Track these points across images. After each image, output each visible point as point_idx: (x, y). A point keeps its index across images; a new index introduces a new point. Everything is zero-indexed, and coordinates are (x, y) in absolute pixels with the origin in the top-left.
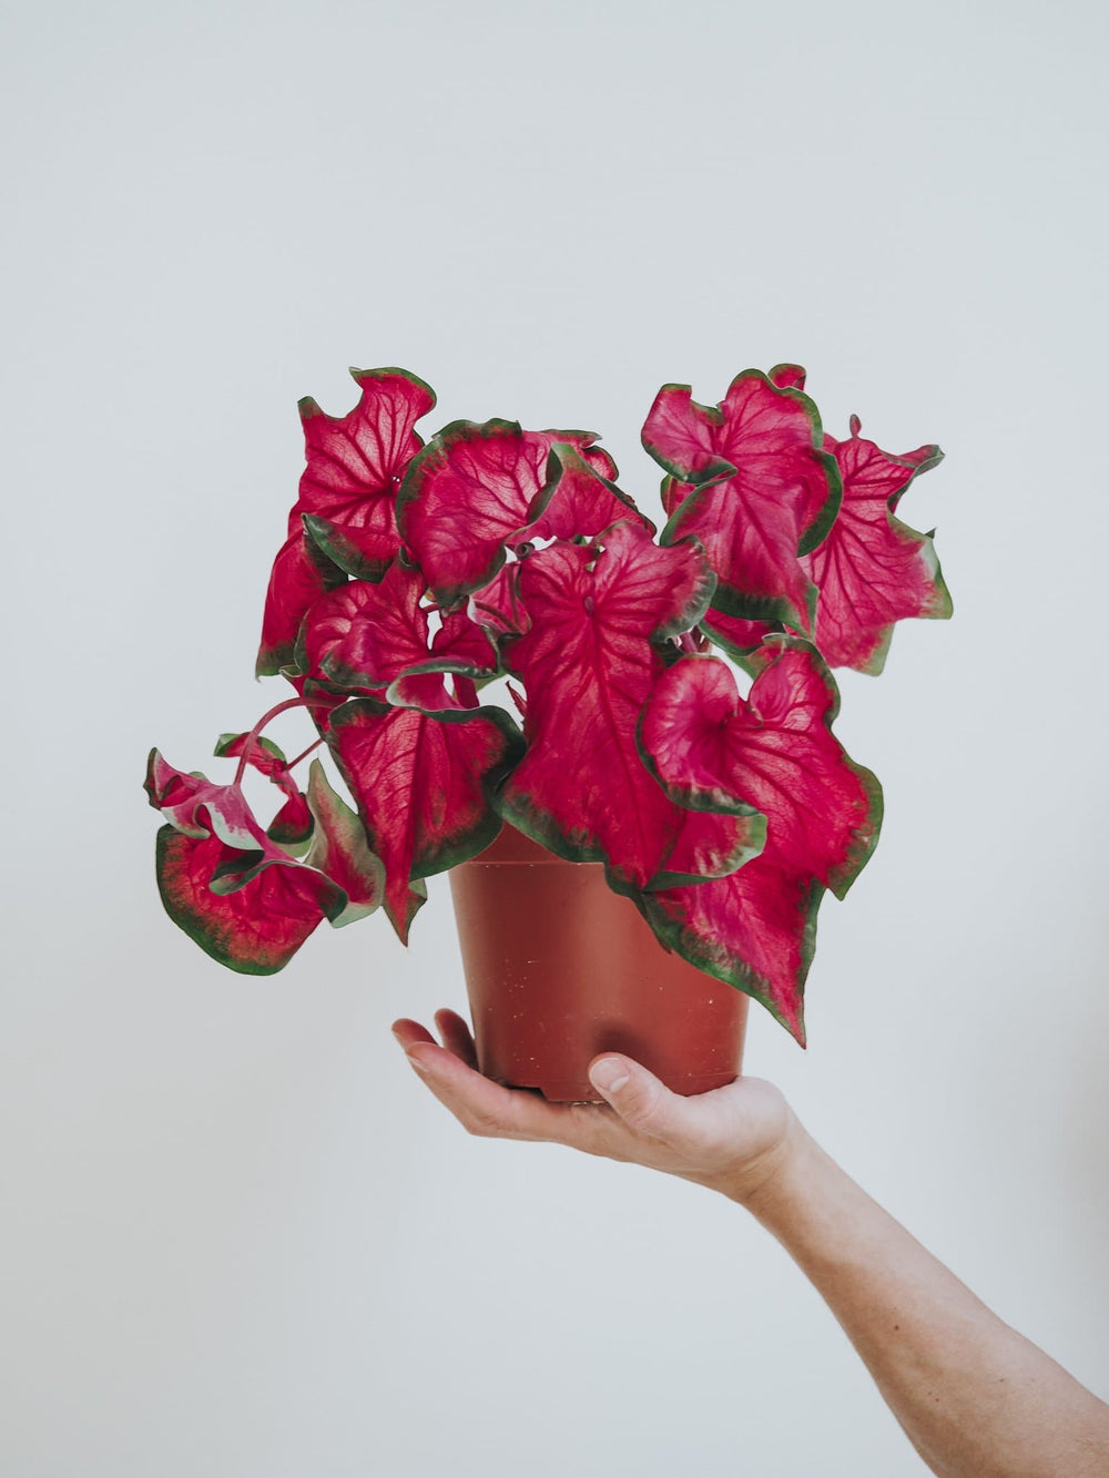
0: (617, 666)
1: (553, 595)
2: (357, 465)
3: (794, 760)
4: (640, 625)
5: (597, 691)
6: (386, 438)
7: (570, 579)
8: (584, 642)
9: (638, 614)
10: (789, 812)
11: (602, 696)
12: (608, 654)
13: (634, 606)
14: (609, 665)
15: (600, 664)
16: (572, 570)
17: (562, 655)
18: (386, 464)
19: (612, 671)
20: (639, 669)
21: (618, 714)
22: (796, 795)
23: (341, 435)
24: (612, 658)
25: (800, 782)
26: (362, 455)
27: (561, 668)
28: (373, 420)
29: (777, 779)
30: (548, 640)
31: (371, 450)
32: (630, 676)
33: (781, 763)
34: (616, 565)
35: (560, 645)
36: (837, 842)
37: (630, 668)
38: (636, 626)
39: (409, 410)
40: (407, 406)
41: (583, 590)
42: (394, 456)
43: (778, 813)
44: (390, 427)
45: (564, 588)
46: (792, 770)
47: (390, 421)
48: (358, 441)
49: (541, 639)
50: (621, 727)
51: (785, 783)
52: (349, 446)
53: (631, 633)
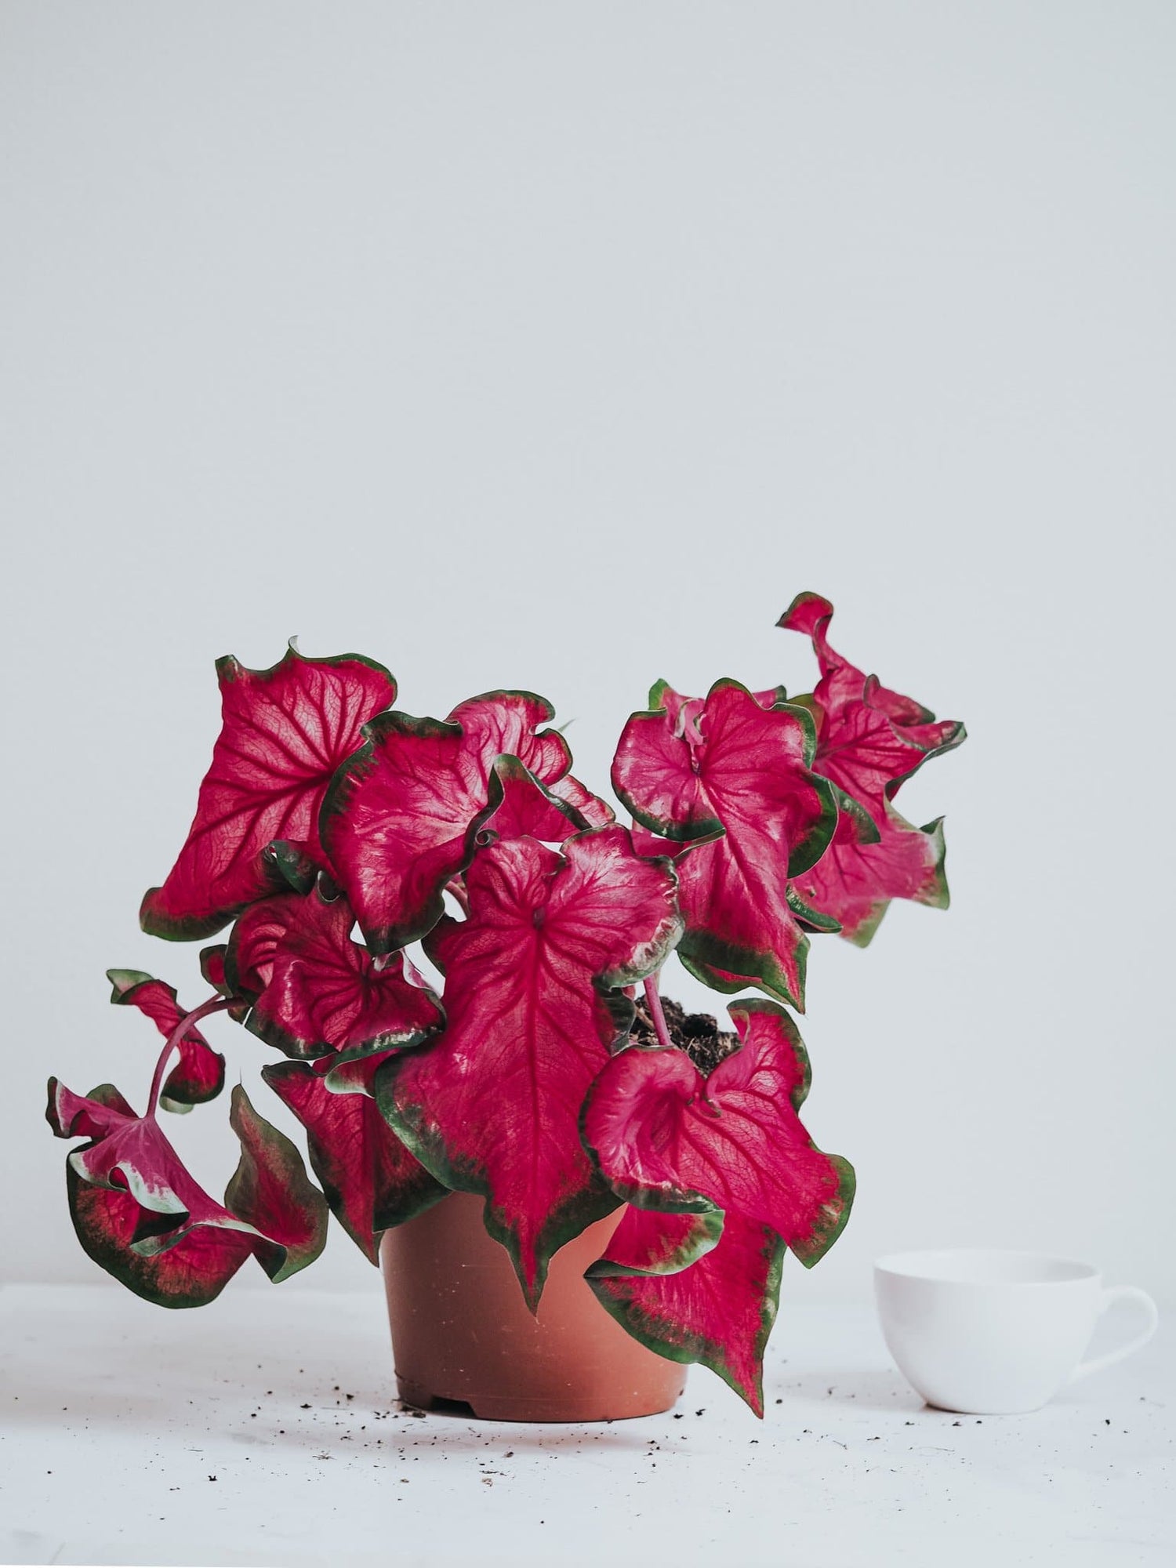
0: (551, 992)
1: (502, 895)
2: (295, 743)
3: (760, 1124)
4: (589, 955)
5: (524, 1011)
6: (333, 719)
7: (525, 884)
8: (524, 954)
9: (589, 942)
10: (753, 1178)
11: (529, 1020)
12: (546, 976)
13: (587, 932)
14: (545, 988)
15: (537, 984)
16: (531, 874)
17: (496, 962)
18: (333, 747)
19: (545, 995)
20: (576, 999)
21: (539, 1041)
22: (758, 1159)
23: (274, 707)
24: (549, 980)
25: (764, 1146)
26: (301, 732)
27: (491, 976)
28: (317, 698)
29: (739, 1139)
30: (486, 940)
31: (313, 729)
32: (567, 1006)
33: (744, 1124)
34: (578, 879)
35: (496, 951)
36: (802, 1216)
37: (567, 996)
38: (584, 955)
39: (364, 696)
40: (361, 691)
41: (535, 900)
42: (343, 740)
43: (739, 1175)
44: (339, 710)
45: (516, 890)
46: (754, 1131)
47: (338, 702)
48: (297, 718)
49: (478, 937)
50: (540, 1057)
51: (747, 1145)
52: (285, 721)
53: (576, 959)
